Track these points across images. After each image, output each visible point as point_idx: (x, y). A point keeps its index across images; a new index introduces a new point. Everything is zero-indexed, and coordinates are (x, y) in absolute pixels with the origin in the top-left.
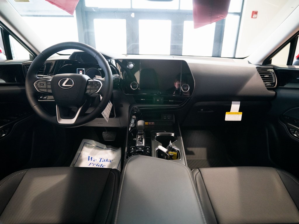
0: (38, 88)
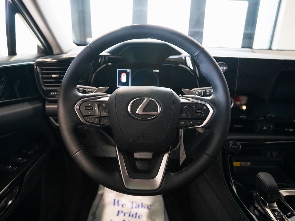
0: (83, 116)
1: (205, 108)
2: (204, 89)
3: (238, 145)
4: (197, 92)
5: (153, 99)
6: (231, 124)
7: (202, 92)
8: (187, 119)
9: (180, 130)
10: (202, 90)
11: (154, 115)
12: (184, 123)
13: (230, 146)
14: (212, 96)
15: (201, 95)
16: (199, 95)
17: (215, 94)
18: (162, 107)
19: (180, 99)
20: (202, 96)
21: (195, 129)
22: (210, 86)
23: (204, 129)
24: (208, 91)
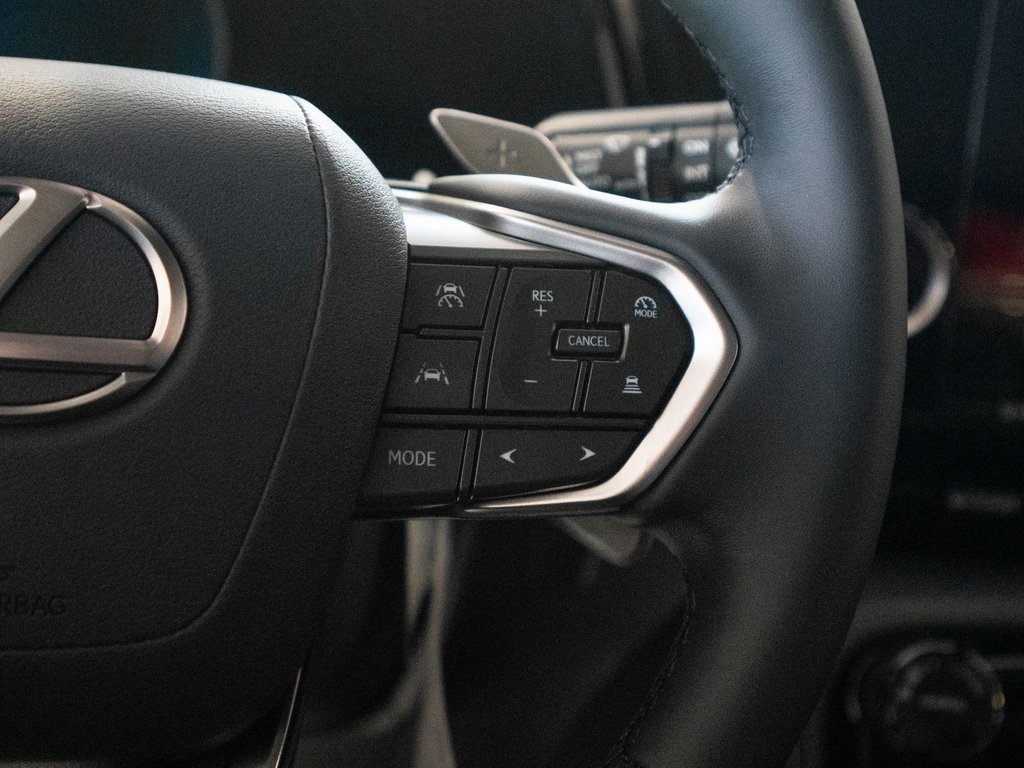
1: (644, 307)
2: (654, 128)
3: (977, 687)
4: (582, 156)
5: (99, 202)
6: (897, 476)
7: (641, 157)
8: (469, 419)
9: (417, 530)
10: (641, 136)
11: (109, 373)
12: (428, 459)
13: (905, 694)
14: (725, 189)
15: (629, 184)
16: (603, 181)
17: (757, 176)
18: (201, 282)
19: (404, 208)
20: (634, 194)
21: (547, 523)
22: (715, 94)
23: (633, 521)
24: (696, 146)
